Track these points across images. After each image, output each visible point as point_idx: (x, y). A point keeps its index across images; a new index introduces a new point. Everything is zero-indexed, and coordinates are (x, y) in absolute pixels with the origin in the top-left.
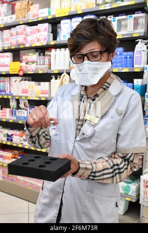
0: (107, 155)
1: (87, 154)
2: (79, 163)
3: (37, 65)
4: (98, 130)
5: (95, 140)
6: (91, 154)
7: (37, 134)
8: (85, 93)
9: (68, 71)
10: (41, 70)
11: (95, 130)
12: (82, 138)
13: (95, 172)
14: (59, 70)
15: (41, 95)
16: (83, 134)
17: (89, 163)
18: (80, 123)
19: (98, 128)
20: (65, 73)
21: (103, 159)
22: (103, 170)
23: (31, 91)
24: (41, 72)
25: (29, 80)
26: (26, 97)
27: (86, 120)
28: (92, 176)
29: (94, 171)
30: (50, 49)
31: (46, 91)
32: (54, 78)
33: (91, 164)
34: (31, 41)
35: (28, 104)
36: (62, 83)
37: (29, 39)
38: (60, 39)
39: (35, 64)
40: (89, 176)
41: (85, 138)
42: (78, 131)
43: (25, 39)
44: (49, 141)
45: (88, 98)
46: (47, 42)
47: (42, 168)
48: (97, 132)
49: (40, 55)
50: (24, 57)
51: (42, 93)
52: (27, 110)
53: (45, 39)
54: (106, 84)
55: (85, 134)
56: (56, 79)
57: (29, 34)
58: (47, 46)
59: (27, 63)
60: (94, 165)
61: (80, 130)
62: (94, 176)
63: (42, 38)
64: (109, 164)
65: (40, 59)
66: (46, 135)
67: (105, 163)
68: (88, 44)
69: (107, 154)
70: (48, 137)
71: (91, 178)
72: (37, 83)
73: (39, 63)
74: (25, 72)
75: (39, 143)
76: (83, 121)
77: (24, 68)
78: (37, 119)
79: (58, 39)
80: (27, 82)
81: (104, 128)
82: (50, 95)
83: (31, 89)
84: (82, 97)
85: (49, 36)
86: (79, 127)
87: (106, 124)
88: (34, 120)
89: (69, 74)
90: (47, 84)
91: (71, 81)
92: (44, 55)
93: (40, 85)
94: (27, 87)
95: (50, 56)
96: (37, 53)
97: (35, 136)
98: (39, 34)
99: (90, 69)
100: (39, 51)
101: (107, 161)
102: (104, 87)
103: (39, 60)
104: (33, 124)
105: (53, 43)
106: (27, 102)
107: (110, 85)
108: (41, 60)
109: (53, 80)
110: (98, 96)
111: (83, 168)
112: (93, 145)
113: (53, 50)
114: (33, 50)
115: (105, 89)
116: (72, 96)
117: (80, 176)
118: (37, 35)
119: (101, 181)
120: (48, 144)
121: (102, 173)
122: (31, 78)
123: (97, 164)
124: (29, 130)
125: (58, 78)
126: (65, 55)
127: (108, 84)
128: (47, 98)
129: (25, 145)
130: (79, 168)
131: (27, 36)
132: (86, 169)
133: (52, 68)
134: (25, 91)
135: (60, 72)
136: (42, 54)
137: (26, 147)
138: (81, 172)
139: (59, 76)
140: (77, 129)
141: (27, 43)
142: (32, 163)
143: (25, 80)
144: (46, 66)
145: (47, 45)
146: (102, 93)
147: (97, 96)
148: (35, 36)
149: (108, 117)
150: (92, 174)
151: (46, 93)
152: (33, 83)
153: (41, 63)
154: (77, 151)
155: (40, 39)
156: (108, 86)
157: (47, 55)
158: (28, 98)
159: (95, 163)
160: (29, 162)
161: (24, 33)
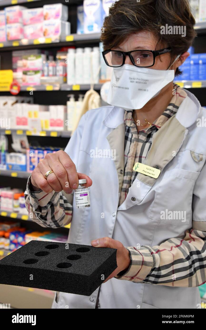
0: (177, 235)
1: (141, 235)
2: (130, 254)
3: (43, 75)
4: (159, 191)
5: (154, 209)
6: (147, 233)
7: (49, 203)
8: (133, 125)
9: (97, 88)
10: (51, 84)
11: (154, 192)
12: (131, 206)
13: (159, 269)
14: (81, 86)
15: (50, 128)
16: (133, 199)
17: (146, 251)
18: (127, 178)
19: (160, 187)
20: (92, 91)
21: (171, 242)
22: (173, 264)
23: (33, 121)
24: (49, 88)
25: (29, 102)
26: (24, 131)
27: (137, 173)
28: (153, 276)
29: (157, 266)
30: (65, 49)
31: (59, 122)
32: (72, 100)
33: (152, 253)
34: (32, 34)
35: (27, 144)
36: (86, 108)
37: (29, 30)
38: (82, 32)
39: (39, 75)
40: (148, 276)
41: (136, 206)
42: (123, 193)
43: (22, 31)
44: (70, 212)
45: (138, 133)
46: (60, 37)
47: (64, 270)
48: (159, 194)
49: (47, 59)
50: (20, 63)
51: (52, 125)
52: (25, 154)
53: (57, 32)
54: (170, 107)
55: (137, 197)
56: (76, 99)
57: (29, 22)
58: (61, 45)
59: (25, 73)
60: (157, 256)
61: (126, 191)
62: (158, 277)
63: (52, 29)
64: (184, 252)
65: (48, 66)
66: (65, 201)
67: (176, 251)
68: (135, 35)
69: (177, 233)
70: (69, 205)
71: (152, 279)
72: (43, 107)
73: (46, 73)
74: (23, 89)
75: (53, 218)
76: (131, 176)
77: (20, 81)
78: (52, 177)
79: (79, 32)
80: (25, 106)
81: (170, 187)
82: (66, 127)
83: (33, 118)
84: (128, 131)
85: (63, 26)
86: (125, 186)
87: (174, 180)
88: (46, 177)
89: (98, 91)
90: (60, 108)
91: (102, 103)
92: (55, 59)
93: (48, 110)
94: (26, 115)
95: (64, 60)
96: (43, 56)
97: (46, 207)
98: (47, 22)
99: (132, 80)
100: (46, 52)
101: (178, 246)
102: (168, 112)
103: (46, 68)
104: (44, 187)
105: (70, 38)
106: (25, 140)
107: (177, 108)
108: (51, 68)
109: (71, 103)
110: (157, 130)
111: (137, 263)
112: (151, 218)
113: (71, 51)
114: (36, 51)
115: (169, 116)
116: (109, 129)
117: (132, 278)
118: (43, 24)
119: (170, 284)
120: (69, 217)
121: (170, 269)
122: (31, 99)
123: (162, 253)
124: (35, 197)
125: (80, 99)
126: (91, 59)
127: (174, 106)
128: (61, 132)
129: (22, 215)
130: (131, 262)
131: (25, 25)
132: (143, 263)
133: (70, 82)
134: (22, 121)
135: (84, 88)
136: (51, 57)
137: (25, 218)
138: (133, 269)
139: (81, 96)
140: (121, 189)
141: (25, 37)
142: (43, 258)
143: (23, 102)
144: (59, 78)
145: (60, 42)
146: (163, 123)
147: (155, 128)
148: (38, 26)
149: (177, 166)
150: (154, 273)
151: (59, 125)
152: (36, 108)
153: (51, 73)
154: (121, 229)
155: (49, 32)
156: (174, 110)
157: (60, 59)
158: (28, 134)
159: (158, 251)
160: (37, 257)
161: (20, 20)
